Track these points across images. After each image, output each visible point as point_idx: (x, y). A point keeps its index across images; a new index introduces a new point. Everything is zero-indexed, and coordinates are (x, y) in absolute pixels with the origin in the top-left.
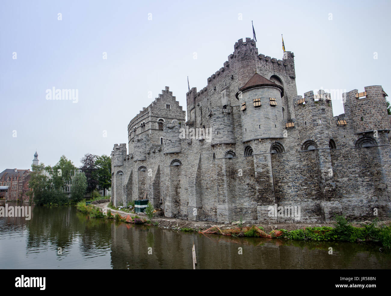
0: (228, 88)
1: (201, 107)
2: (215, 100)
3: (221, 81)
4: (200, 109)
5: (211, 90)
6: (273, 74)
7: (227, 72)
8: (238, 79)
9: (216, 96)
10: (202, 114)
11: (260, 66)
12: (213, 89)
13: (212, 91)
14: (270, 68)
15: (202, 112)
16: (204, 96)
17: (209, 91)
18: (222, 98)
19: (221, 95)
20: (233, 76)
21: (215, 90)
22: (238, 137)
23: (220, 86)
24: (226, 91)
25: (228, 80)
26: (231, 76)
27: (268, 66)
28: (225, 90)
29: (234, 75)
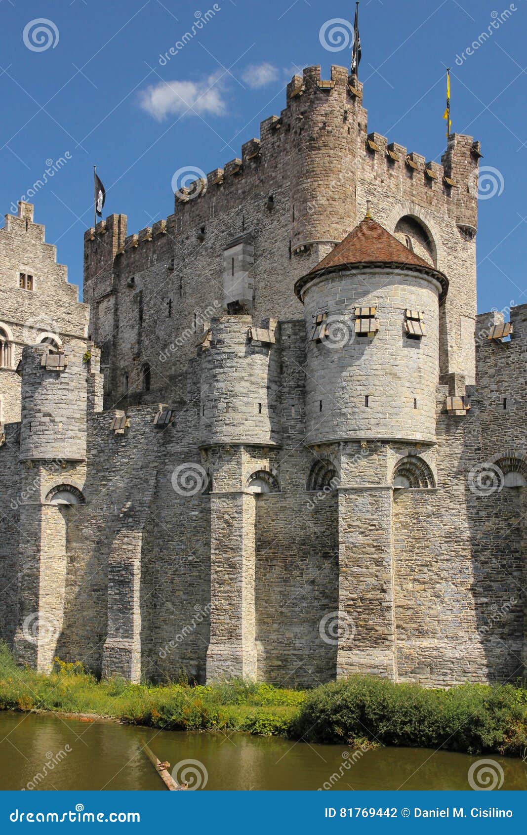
0: (250, 239)
1: (141, 292)
2: (199, 276)
3: (227, 209)
4: (135, 302)
5: (184, 236)
6: (406, 212)
7: (253, 179)
8: (288, 215)
9: (202, 262)
10: (141, 318)
11: (369, 176)
12: (193, 233)
13: (188, 242)
14: (398, 189)
15: (141, 312)
16: (154, 252)
17: (179, 238)
18: (226, 276)
19: (225, 264)
20: (271, 199)
21: (201, 239)
22: (293, 427)
23: (224, 228)
24: (244, 252)
25: (253, 212)
26: (266, 200)
27: (393, 180)
28: (239, 248)
29: (277, 198)
